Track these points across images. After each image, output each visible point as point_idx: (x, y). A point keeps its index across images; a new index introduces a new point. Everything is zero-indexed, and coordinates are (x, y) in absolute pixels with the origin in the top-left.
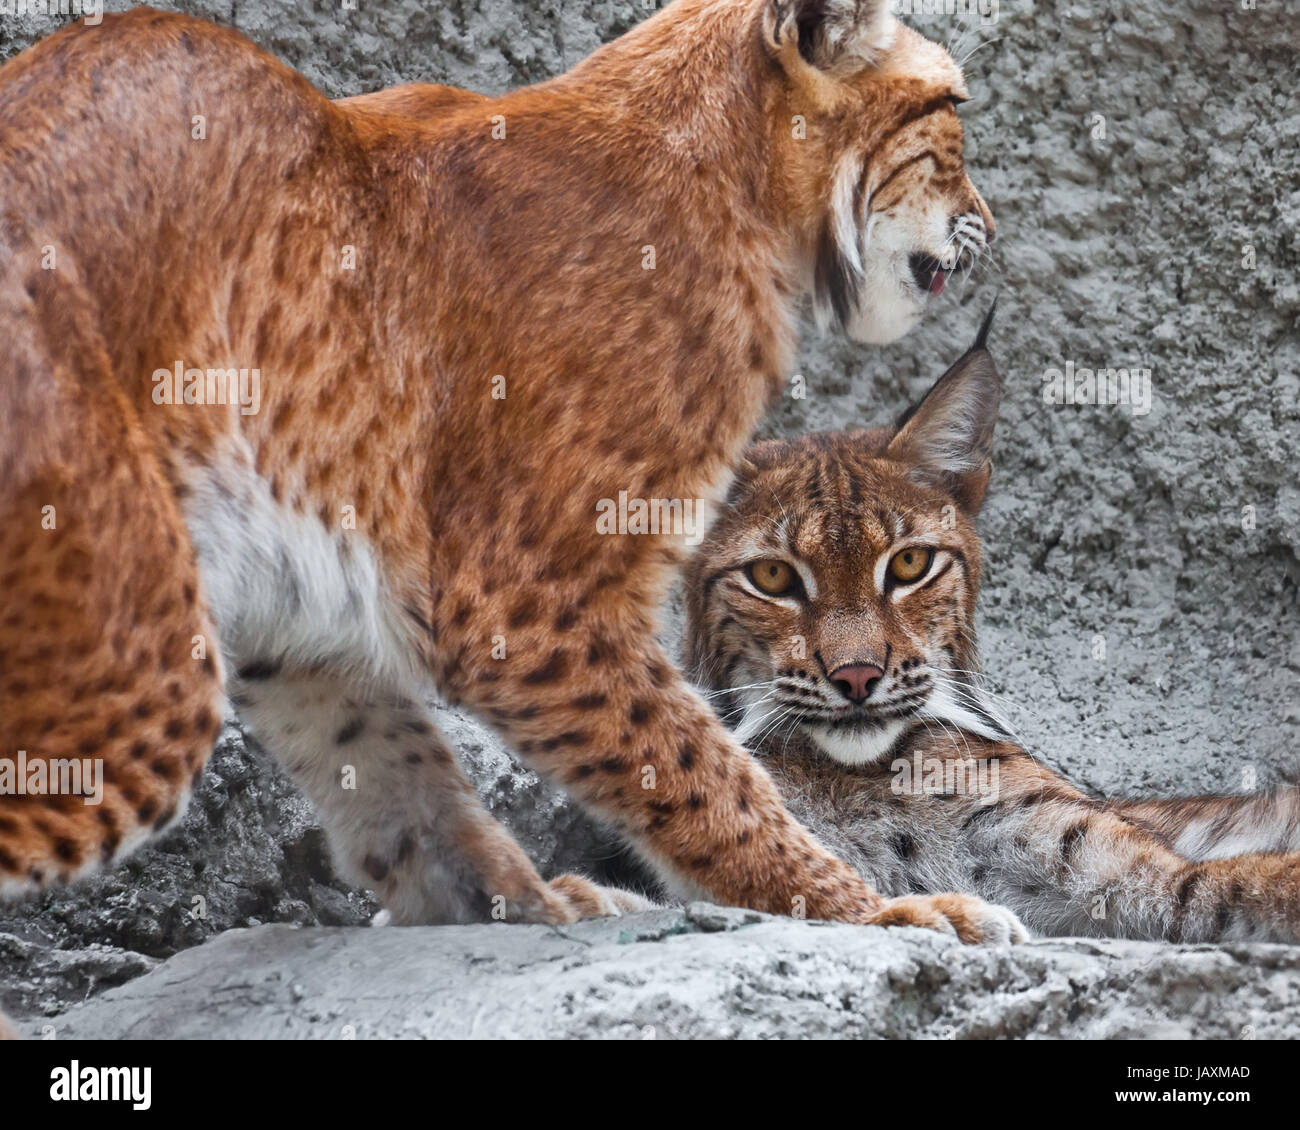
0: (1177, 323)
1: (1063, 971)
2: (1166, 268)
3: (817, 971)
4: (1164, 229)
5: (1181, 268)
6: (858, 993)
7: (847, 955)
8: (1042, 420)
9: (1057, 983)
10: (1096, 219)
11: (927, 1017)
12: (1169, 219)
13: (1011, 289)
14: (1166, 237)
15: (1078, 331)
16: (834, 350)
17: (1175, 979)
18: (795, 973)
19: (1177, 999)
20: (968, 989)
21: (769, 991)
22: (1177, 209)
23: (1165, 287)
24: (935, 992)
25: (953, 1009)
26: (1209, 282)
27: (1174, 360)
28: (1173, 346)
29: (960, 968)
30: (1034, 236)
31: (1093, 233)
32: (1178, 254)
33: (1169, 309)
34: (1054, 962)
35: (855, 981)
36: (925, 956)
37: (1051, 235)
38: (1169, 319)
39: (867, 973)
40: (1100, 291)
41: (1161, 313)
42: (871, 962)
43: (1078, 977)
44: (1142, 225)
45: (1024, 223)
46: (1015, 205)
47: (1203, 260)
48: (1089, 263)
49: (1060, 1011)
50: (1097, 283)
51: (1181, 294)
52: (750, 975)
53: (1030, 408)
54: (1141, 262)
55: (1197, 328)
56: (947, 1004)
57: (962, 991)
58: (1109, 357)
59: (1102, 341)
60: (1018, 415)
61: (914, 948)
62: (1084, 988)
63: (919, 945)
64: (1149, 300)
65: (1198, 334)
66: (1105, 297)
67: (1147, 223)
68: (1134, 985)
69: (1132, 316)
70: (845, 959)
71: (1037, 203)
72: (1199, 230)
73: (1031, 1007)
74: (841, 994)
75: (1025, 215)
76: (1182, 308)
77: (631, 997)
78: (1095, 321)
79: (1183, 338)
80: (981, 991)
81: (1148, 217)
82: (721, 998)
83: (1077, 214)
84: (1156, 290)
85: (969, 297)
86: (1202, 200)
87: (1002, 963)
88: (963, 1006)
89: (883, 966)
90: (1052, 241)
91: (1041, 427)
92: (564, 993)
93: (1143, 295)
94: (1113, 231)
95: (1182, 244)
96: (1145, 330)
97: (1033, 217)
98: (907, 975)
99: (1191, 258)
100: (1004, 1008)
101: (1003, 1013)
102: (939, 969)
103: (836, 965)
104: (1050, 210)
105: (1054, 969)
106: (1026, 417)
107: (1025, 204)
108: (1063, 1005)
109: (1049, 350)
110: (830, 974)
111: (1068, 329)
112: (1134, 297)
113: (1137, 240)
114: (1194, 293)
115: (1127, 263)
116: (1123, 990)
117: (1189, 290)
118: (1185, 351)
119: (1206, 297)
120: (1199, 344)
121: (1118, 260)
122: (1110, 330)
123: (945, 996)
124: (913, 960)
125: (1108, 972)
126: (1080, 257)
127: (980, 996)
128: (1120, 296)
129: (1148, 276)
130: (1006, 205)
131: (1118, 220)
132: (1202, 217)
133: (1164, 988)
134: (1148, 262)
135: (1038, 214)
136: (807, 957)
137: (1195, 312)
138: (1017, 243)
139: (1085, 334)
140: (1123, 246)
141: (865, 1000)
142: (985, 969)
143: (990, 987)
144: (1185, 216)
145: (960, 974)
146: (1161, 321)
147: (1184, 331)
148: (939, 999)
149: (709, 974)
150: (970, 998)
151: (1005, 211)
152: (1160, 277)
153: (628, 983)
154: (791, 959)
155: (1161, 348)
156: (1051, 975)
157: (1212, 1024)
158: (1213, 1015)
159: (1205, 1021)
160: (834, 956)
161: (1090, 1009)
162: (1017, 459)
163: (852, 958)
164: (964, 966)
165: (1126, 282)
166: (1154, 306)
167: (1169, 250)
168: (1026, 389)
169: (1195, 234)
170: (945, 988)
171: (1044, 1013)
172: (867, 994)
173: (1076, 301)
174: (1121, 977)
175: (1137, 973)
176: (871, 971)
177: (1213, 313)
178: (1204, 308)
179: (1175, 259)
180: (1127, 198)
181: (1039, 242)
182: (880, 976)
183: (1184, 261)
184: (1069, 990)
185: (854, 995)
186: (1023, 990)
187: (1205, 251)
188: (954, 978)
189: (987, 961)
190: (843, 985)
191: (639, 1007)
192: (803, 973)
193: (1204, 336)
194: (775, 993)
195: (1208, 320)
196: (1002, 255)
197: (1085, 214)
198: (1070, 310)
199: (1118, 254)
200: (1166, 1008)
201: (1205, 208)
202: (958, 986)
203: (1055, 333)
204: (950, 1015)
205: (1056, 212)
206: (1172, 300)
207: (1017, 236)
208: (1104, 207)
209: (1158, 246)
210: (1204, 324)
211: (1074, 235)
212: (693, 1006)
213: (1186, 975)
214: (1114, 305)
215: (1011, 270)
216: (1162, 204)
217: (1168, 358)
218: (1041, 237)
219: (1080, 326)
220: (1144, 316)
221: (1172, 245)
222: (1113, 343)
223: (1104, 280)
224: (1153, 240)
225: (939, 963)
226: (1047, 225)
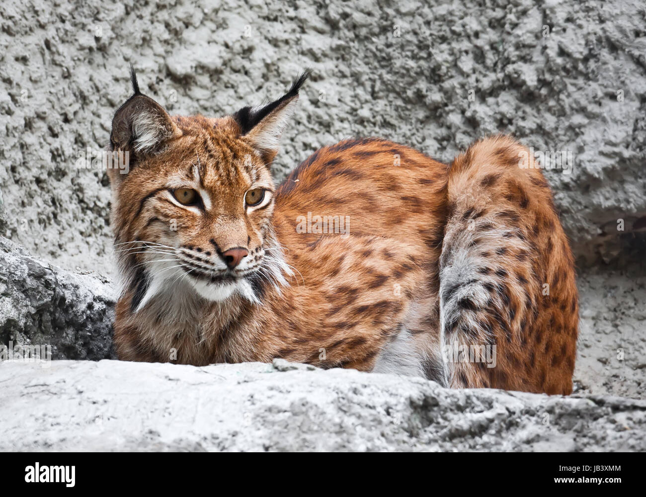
0: (371, 109)
1: (502, 403)
2: (366, 80)
3: (373, 394)
4: (366, 60)
5: (374, 81)
6: (394, 407)
7: (386, 387)
8: (295, 155)
9: (499, 409)
10: (328, 52)
11: (426, 423)
12: (369, 54)
13: (282, 85)
14: (367, 64)
15: (317, 110)
16: (192, 109)
17: (563, 411)
18: (361, 394)
19: (564, 422)
20: (449, 410)
21: (352, 402)
22: (374, 50)
23: (365, 90)
24: (429, 411)
25: (440, 420)
26: (389, 89)
27: (369, 129)
28: (369, 121)
29: (444, 399)
30: (296, 58)
31: (327, 59)
32: (373, 73)
33: (367, 101)
34: (497, 398)
35: (392, 401)
36: (426, 391)
37: (305, 59)
38: (367, 107)
39: (399, 397)
40: (330, 90)
41: (362, 103)
42: (400, 391)
43: (511, 407)
44: (354, 57)
45: (290, 51)
46: (287, 42)
47: (387, 77)
48: (324, 74)
49: (502, 424)
50: (328, 86)
51: (374, 95)
52: (342, 393)
53: (290, 148)
54: (352, 76)
55: (382, 113)
56: (437, 418)
57: (445, 411)
58: (333, 124)
59: (330, 116)
60: (284, 152)
61: (420, 386)
62: (514, 413)
63: (422, 385)
64: (356, 96)
65: (382, 116)
66: (332, 93)
67: (356, 55)
68: (539, 413)
69: (346, 104)
70: (386, 389)
71: (297, 42)
72: (386, 61)
73: (486, 421)
74: (385, 407)
75: (291, 47)
76: (374, 102)
77: (286, 399)
78: (326, 105)
79: (374, 117)
80: (456, 411)
81: (357, 52)
82: (332, 402)
83: (319, 49)
84: (360, 91)
85: (260, 88)
86: (389, 46)
87: (468, 397)
88: (445, 419)
89: (407, 394)
90: (305, 62)
91: (294, 158)
92: (248, 394)
93: (352, 93)
94: (338, 59)
95: (376, 68)
96: (353, 111)
97: (295, 49)
98: (419, 399)
99: (381, 77)
100: (472, 421)
101: (470, 423)
102: (433, 398)
103: (382, 392)
104: (305, 46)
105: (497, 402)
106: (287, 153)
107: (291, 42)
108: (504, 421)
109: (301, 118)
110: (379, 396)
111: (311, 108)
112: (348, 94)
113: (350, 64)
114: (381, 94)
115: (344, 76)
116: (533, 415)
117: (378, 92)
118: (374, 124)
119: (387, 96)
120: (382, 121)
121: (339, 74)
122: (334, 111)
123: (434, 413)
124: (421, 392)
125: (525, 406)
126: (320, 71)
127: (455, 414)
128: (340, 93)
129: (355, 84)
130: (282, 41)
131: (342, 54)
132: (388, 54)
133: (557, 416)
134: (356, 77)
135: (298, 47)
136: (365, 386)
137: (381, 105)
138: (286, 61)
139: (321, 112)
140: (343, 67)
141: (398, 411)
142: (458, 400)
143: (461, 409)
144: (378, 54)
145: (444, 402)
146: (362, 108)
147: (375, 114)
148: (432, 414)
149: (322, 390)
150: (450, 415)
151: (281, 44)
152: (362, 84)
153: (281, 392)
154: (359, 387)
155: (362, 121)
156: (495, 404)
157: (585, 436)
158: (585, 432)
159: (581, 434)
160: (380, 387)
161: (517, 424)
162: (282, 174)
163: (390, 389)
164: (446, 397)
165: (343, 86)
166: (359, 100)
167: (368, 71)
168: (288, 138)
169: (383, 63)
170: (436, 409)
171: (493, 425)
172: (399, 407)
173: (316, 93)
174: (532, 409)
175: (542, 407)
176: (401, 396)
177: (391, 105)
178: (387, 103)
179: (371, 76)
180: (347, 42)
181: (298, 62)
182: (406, 399)
183: (377, 77)
184: (507, 413)
185: (391, 408)
186: (481, 412)
187: (388, 73)
188: (441, 404)
189: (459, 396)
190: (386, 403)
191: (292, 404)
192: (365, 394)
193: (385, 117)
194: (354, 403)
195: (388, 108)
196: (278, 67)
197: (324, 49)
198: (312, 98)
199: (340, 71)
200: (557, 427)
201: (390, 50)
202: (443, 408)
203: (304, 110)
204: (438, 423)
205: (308, 47)
206: (369, 97)
207: (286, 58)
208: (334, 46)
209: (362, 68)
210: (386, 111)
211: (317, 59)
212: (320, 405)
213: (570, 410)
214: (337, 97)
215: (283, 75)
216: (365, 46)
217: (365, 127)
218: (299, 59)
219: (318, 107)
220: (353, 105)
221: (370, 68)
222: (335, 117)
223: (331, 84)
224: (359, 65)
225: (433, 395)
226: (303, 53)
